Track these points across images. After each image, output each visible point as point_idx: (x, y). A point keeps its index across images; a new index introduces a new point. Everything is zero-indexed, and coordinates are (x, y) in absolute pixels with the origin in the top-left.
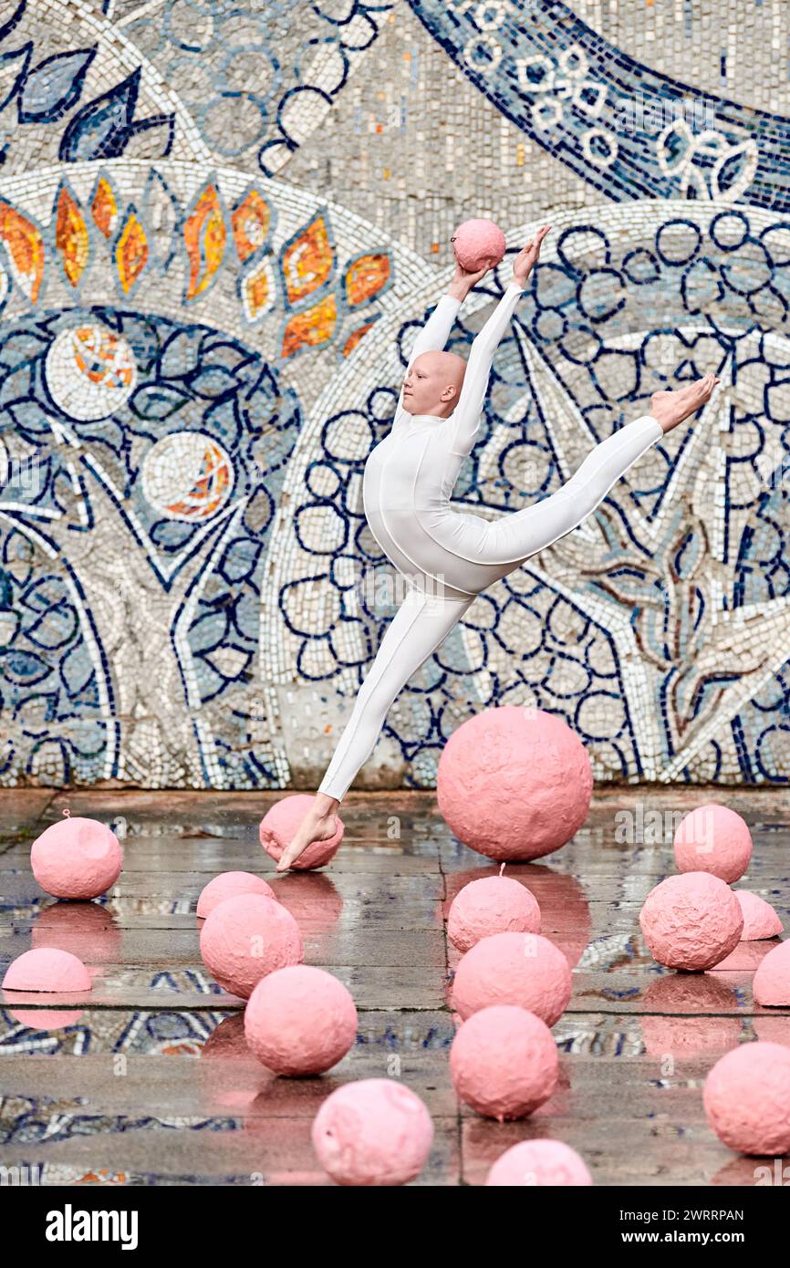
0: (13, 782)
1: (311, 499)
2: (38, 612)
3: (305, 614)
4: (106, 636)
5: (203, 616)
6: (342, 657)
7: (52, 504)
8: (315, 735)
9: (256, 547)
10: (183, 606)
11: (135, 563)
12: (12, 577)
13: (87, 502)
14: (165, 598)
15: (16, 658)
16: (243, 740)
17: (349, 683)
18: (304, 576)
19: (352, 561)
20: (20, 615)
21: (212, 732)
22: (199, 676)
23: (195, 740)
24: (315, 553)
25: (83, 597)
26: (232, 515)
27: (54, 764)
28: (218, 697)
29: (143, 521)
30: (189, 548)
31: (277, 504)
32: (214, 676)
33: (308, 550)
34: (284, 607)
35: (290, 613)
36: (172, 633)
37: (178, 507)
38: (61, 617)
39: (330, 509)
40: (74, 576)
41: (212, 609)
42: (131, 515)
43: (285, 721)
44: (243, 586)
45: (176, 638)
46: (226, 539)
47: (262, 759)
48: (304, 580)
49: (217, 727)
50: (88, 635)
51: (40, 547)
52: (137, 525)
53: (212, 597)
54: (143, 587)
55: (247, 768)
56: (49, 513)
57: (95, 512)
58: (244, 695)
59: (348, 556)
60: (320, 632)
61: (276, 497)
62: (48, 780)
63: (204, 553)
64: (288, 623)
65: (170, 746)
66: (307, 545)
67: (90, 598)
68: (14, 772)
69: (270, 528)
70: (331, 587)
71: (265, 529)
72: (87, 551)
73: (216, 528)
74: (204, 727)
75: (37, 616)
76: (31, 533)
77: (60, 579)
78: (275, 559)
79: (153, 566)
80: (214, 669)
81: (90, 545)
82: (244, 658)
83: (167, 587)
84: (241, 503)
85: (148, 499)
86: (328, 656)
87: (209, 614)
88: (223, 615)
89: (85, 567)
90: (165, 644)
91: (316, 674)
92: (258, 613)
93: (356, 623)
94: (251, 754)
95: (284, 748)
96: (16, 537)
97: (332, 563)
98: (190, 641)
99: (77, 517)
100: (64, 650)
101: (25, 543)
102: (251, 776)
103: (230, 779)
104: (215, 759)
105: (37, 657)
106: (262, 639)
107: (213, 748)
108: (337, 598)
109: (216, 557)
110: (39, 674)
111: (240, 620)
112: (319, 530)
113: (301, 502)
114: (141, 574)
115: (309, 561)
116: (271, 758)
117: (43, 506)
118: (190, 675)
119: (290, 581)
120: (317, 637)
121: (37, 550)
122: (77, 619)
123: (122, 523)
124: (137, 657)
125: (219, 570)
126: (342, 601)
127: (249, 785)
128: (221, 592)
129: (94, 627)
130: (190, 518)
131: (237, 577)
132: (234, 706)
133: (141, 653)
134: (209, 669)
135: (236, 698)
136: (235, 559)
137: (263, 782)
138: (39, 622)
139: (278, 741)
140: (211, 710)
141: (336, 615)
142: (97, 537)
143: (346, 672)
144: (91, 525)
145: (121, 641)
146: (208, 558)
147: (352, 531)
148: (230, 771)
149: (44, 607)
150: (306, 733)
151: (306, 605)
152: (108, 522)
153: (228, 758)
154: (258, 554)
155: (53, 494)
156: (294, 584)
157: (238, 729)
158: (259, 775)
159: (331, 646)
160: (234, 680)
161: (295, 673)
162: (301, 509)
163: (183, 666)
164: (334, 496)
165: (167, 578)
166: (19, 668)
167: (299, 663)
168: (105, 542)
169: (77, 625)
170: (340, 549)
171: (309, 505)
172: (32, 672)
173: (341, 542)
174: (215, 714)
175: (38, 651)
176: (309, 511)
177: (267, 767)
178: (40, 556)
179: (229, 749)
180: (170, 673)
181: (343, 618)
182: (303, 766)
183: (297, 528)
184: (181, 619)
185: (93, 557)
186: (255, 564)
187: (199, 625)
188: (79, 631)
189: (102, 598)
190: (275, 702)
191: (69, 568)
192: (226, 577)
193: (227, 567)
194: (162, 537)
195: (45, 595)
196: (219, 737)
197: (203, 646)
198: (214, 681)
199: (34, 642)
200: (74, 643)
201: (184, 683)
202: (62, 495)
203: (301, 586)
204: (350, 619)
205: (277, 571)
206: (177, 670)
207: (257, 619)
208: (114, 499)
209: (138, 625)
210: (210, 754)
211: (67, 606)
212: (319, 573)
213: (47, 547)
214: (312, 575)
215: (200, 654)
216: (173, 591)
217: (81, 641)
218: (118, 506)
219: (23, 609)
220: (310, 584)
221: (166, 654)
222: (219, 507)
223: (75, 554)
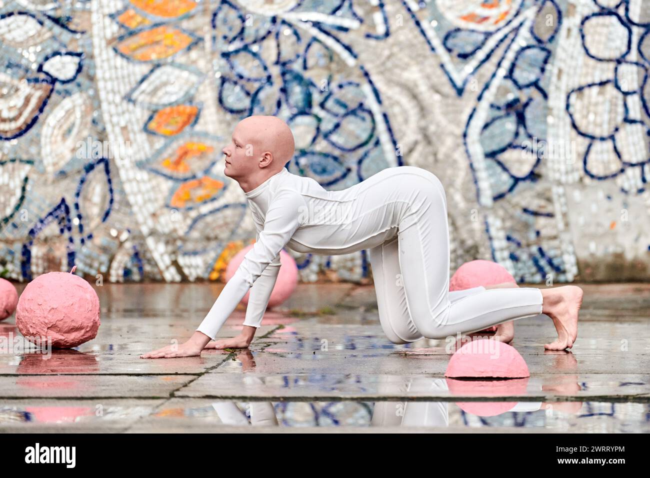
0: (313, 277)
1: (596, 9)
2: (336, 115)
3: (591, 117)
4: (401, 138)
5: (494, 120)
6: (626, 158)
7: (349, 14)
8: (601, 230)
9: (543, 55)
10: (474, 110)
11: (429, 70)
12: (312, 84)
13: (384, 12)
14: (458, 102)
15: (316, 159)
16: (532, 236)
17: (633, 182)
18: (590, 81)
19: (634, 68)
20: (319, 120)
21: (503, 228)
22: (491, 176)
23: (485, 236)
24: (600, 60)
25: (379, 101)
26: (521, 24)
27: (352, 260)
28: (508, 196)
29: (438, 29)
30: (481, 55)
31: (564, 13)
32: (505, 177)
33: (593, 57)
34: (571, 110)
35: (577, 117)
36: (465, 135)
37: (470, 17)
38: (358, 121)
39: (614, 19)
40: (371, 82)
41: (502, 113)
42: (425, 24)
43: (572, 218)
44: (533, 91)
45: (469, 140)
46: (515, 47)
47: (551, 253)
48: (590, 86)
49: (508, 224)
50: (384, 137)
51: (338, 55)
52: (431, 34)
53: (502, 102)
54: (438, 91)
55: (536, 262)
56: (347, 22)
57: (391, 22)
58: (533, 193)
59: (632, 63)
60: (605, 134)
61: (563, 8)
62: (346, 275)
63: (494, 59)
64: (574, 126)
65: (462, 242)
66: (593, 52)
67: (386, 102)
68: (314, 267)
69: (557, 37)
70: (615, 92)
71: (552, 39)
72: (383, 58)
73: (506, 36)
74: (496, 224)
75: (335, 120)
76: (330, 42)
77: (358, 85)
78: (562, 65)
79: (447, 73)
80: (505, 169)
81: (386, 53)
82: (533, 158)
83: (460, 92)
84: (530, 13)
85: (441, 9)
86: (613, 156)
87: (499, 118)
88: (513, 118)
89: (381, 73)
90: (458, 146)
91: (601, 174)
92: (545, 116)
93: (638, 127)
94: (540, 250)
95: (571, 243)
96: (316, 47)
97: (616, 69)
98: (482, 142)
99: (374, 26)
100: (361, 152)
101: (324, 51)
102: (540, 269)
103: (521, 273)
104: (506, 254)
105: (335, 159)
106: (550, 140)
107: (504, 243)
108: (621, 103)
109: (506, 64)
110: (338, 174)
111: (529, 123)
112: (603, 39)
113: (587, 12)
114: (435, 80)
115: (594, 68)
116: (558, 252)
117: (342, 16)
118: (482, 175)
119: (576, 86)
120: (603, 139)
121: (335, 58)
122: (373, 121)
123: (417, 31)
124: (431, 159)
125: (510, 75)
126: (625, 105)
127: (538, 278)
128: (511, 97)
129: (390, 130)
130: (482, 28)
131: (527, 82)
132: (524, 203)
133: (435, 154)
134: (499, 169)
135: (526, 196)
136: (525, 66)
137: (551, 276)
138: (337, 126)
139: (565, 237)
140: (502, 207)
141: (620, 118)
142: (393, 45)
143: (630, 171)
144: (387, 34)
145: (416, 143)
146: (499, 65)
147: (635, 39)
148: (520, 265)
149: (342, 111)
150: (592, 229)
151: (592, 108)
152: (404, 31)
153: (518, 253)
154: (546, 61)
155: (351, 6)
156: (580, 89)
157: (527, 226)
158: (547, 268)
159: (615, 148)
160: (524, 179)
161: (582, 173)
162: (587, 18)
163: (476, 165)
164: (617, 7)
165: (459, 83)
166: (319, 169)
167: (585, 163)
168: (401, 50)
169: (374, 129)
170: (624, 56)
171: (594, 15)
172: (331, 173)
173: (624, 49)
174: (506, 211)
175: (337, 153)
176: (594, 20)
177: (556, 262)
178: (338, 63)
179: (519, 245)
180: (462, 175)
181: (627, 120)
182: (590, 260)
183: (583, 37)
184: (473, 122)
185: (389, 64)
186: (543, 70)
187: (490, 128)
188: (376, 133)
189: (398, 103)
190: (563, 200)
191: (366, 74)
192: (515, 82)
193: (517, 74)
194: (455, 45)
195: (343, 100)
196: (508, 233)
197: (495, 147)
198: (505, 180)
199: (333, 144)
200: (371, 145)
201: (476, 182)
202: (360, 5)
203: (587, 91)
204: (633, 122)
205: (564, 78)
206: (470, 170)
207: (545, 122)
208: (409, 10)
209: (432, 128)
210: (502, 250)
211: (364, 110)
212: (604, 79)
213: (345, 54)
214: (597, 81)
215: (491, 155)
216: (466, 95)
217: (377, 143)
218: (413, 16)
219: (322, 114)
220: (595, 89)
221: (459, 156)
222: (509, 18)
223: (372, 61)
